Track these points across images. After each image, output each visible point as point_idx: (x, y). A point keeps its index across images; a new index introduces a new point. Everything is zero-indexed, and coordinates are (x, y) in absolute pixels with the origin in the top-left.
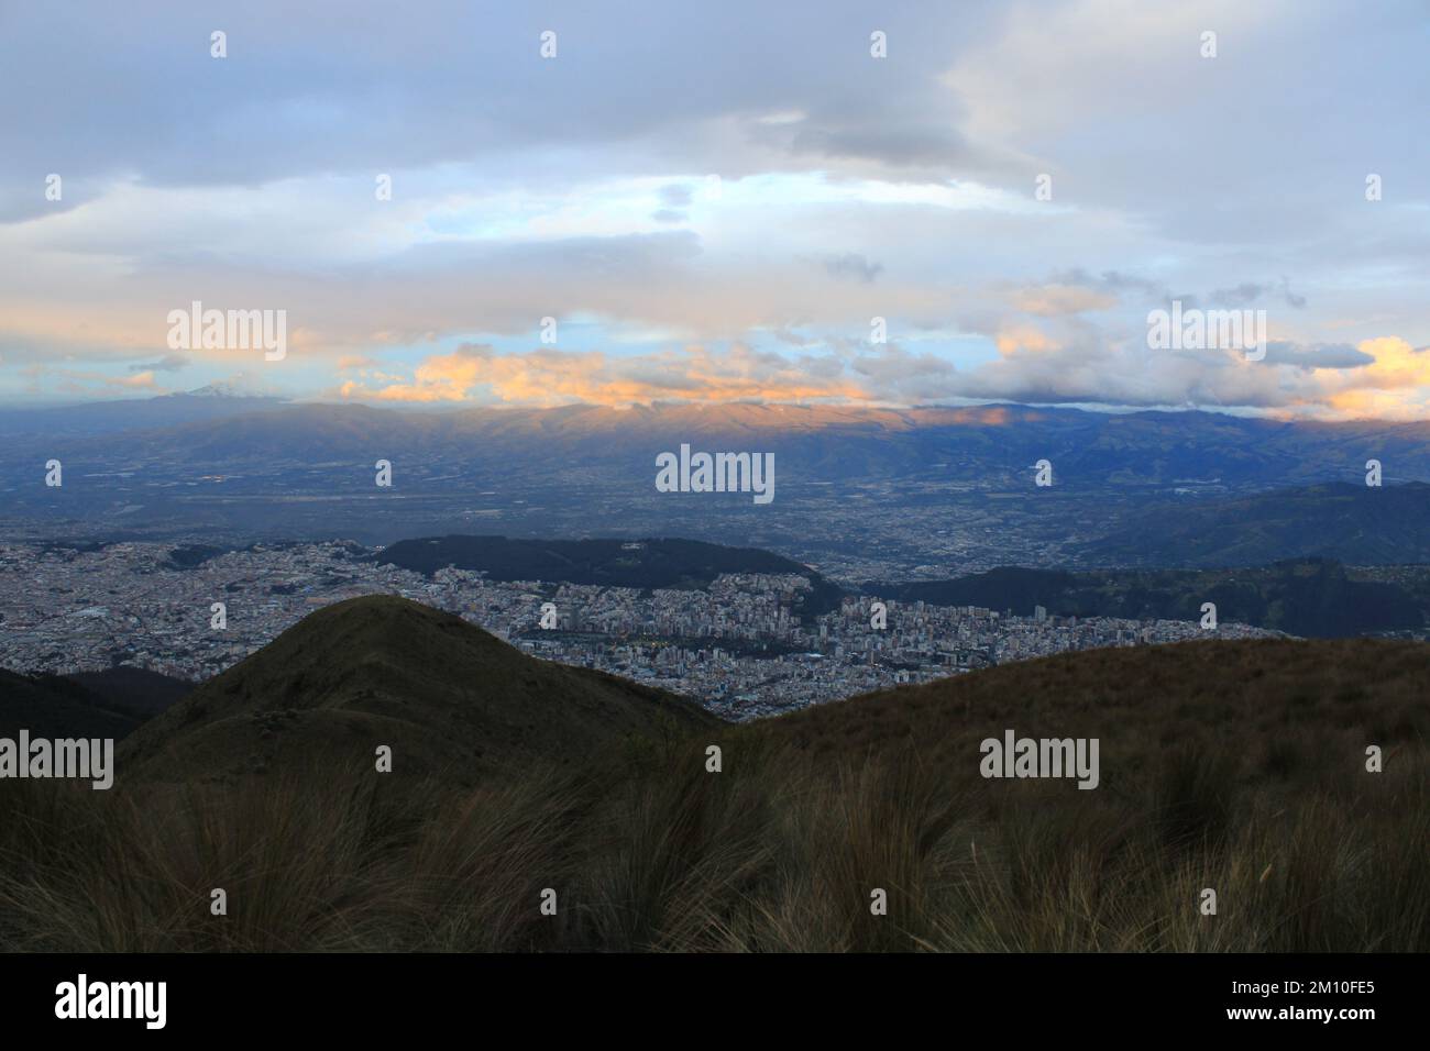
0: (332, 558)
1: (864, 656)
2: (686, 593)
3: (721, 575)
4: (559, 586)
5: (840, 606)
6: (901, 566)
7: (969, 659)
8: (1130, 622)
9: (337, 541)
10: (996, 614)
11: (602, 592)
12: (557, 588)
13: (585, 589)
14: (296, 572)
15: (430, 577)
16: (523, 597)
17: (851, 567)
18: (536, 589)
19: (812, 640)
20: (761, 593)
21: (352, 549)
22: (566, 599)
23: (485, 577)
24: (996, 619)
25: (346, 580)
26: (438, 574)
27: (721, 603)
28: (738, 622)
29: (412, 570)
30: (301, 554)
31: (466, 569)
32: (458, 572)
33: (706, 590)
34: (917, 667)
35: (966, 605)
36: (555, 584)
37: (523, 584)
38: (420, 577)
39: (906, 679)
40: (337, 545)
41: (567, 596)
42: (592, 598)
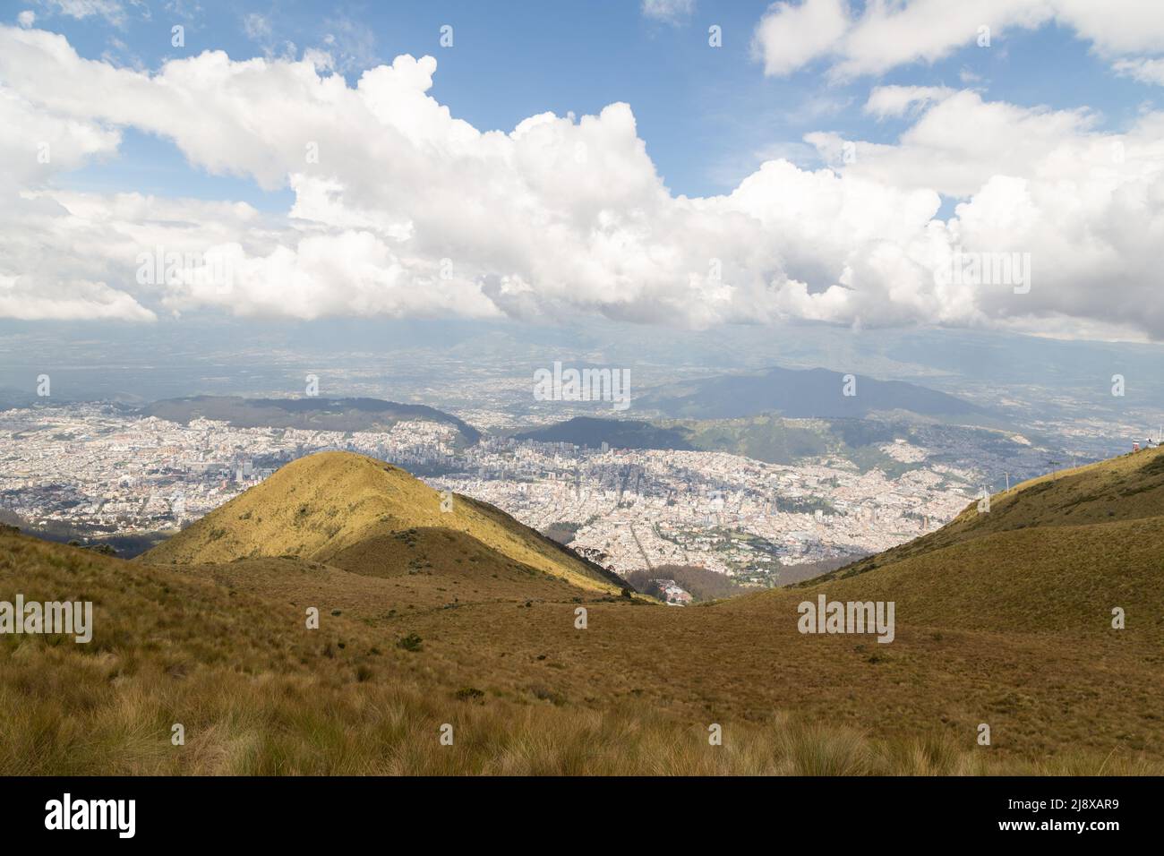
0: (103, 413)
1: (497, 475)
2: (376, 435)
3: (399, 422)
4: (285, 430)
5: (478, 441)
6: (511, 416)
7: (564, 475)
8: (659, 451)
9: (106, 400)
10: (578, 447)
11: (317, 434)
12: (284, 433)
13: (307, 433)
14: (73, 424)
15: (185, 424)
16: (259, 439)
17: (479, 416)
18: (268, 433)
19: (463, 464)
20: (427, 434)
21: (118, 405)
22: (291, 440)
23: (229, 426)
24: (577, 450)
25: (115, 429)
26: (191, 424)
27: (400, 441)
28: (412, 453)
29: (171, 421)
30: (76, 410)
31: (215, 420)
32: (208, 422)
33: (389, 432)
34: (532, 481)
35: (559, 441)
36: (283, 430)
37: (259, 430)
38: (177, 425)
39: (525, 489)
40: (106, 403)
41: (292, 438)
42: (310, 438)
